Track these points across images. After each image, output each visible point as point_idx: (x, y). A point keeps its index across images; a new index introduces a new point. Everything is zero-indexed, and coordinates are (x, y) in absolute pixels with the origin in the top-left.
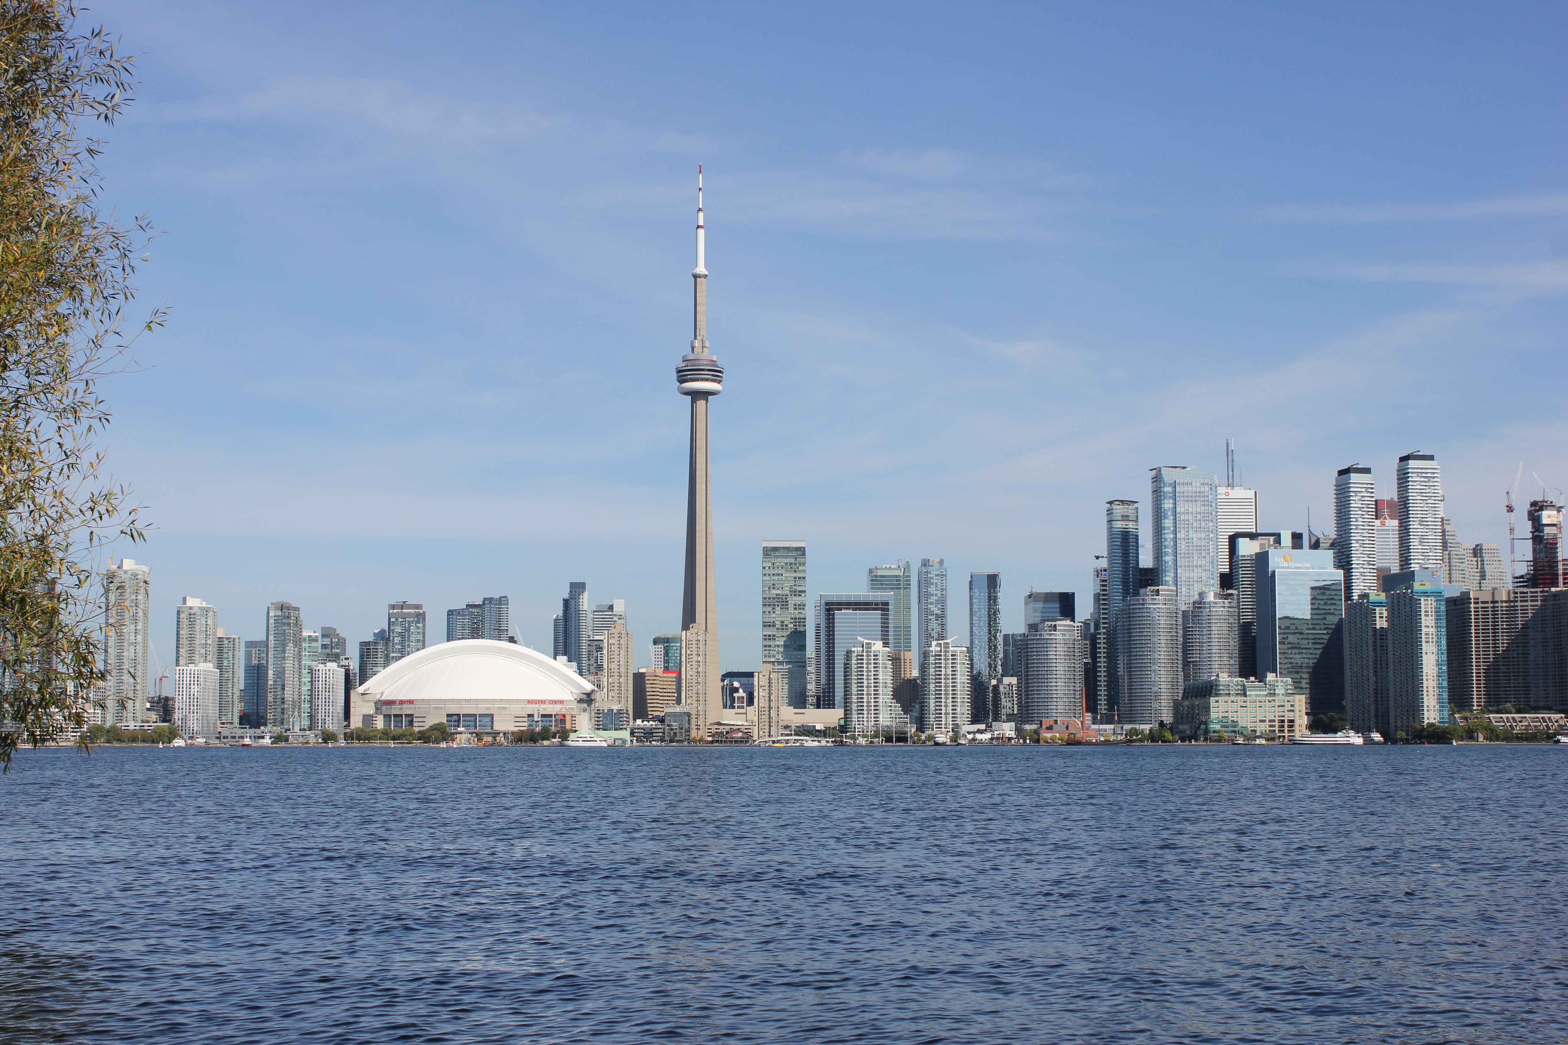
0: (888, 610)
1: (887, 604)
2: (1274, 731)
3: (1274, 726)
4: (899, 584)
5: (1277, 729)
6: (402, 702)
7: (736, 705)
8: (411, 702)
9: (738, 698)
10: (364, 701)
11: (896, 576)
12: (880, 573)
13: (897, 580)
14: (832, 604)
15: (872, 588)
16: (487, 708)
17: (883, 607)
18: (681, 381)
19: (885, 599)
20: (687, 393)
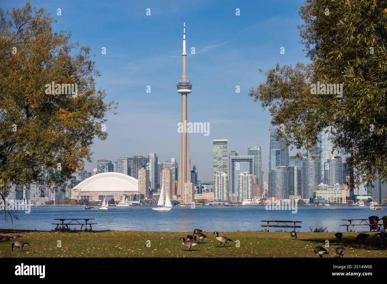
0: (252, 161)
1: (252, 159)
2: (336, 201)
3: (336, 200)
4: (257, 153)
5: (337, 201)
6: (86, 192)
7: (203, 192)
8: (89, 192)
9: (203, 190)
10: (75, 192)
11: (256, 150)
12: (251, 149)
13: (257, 152)
14: (234, 160)
15: (248, 154)
16: (112, 194)
17: (250, 160)
18: (178, 89)
19: (251, 158)
20: (180, 93)
